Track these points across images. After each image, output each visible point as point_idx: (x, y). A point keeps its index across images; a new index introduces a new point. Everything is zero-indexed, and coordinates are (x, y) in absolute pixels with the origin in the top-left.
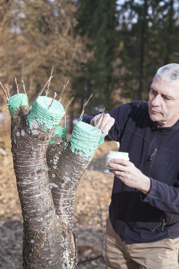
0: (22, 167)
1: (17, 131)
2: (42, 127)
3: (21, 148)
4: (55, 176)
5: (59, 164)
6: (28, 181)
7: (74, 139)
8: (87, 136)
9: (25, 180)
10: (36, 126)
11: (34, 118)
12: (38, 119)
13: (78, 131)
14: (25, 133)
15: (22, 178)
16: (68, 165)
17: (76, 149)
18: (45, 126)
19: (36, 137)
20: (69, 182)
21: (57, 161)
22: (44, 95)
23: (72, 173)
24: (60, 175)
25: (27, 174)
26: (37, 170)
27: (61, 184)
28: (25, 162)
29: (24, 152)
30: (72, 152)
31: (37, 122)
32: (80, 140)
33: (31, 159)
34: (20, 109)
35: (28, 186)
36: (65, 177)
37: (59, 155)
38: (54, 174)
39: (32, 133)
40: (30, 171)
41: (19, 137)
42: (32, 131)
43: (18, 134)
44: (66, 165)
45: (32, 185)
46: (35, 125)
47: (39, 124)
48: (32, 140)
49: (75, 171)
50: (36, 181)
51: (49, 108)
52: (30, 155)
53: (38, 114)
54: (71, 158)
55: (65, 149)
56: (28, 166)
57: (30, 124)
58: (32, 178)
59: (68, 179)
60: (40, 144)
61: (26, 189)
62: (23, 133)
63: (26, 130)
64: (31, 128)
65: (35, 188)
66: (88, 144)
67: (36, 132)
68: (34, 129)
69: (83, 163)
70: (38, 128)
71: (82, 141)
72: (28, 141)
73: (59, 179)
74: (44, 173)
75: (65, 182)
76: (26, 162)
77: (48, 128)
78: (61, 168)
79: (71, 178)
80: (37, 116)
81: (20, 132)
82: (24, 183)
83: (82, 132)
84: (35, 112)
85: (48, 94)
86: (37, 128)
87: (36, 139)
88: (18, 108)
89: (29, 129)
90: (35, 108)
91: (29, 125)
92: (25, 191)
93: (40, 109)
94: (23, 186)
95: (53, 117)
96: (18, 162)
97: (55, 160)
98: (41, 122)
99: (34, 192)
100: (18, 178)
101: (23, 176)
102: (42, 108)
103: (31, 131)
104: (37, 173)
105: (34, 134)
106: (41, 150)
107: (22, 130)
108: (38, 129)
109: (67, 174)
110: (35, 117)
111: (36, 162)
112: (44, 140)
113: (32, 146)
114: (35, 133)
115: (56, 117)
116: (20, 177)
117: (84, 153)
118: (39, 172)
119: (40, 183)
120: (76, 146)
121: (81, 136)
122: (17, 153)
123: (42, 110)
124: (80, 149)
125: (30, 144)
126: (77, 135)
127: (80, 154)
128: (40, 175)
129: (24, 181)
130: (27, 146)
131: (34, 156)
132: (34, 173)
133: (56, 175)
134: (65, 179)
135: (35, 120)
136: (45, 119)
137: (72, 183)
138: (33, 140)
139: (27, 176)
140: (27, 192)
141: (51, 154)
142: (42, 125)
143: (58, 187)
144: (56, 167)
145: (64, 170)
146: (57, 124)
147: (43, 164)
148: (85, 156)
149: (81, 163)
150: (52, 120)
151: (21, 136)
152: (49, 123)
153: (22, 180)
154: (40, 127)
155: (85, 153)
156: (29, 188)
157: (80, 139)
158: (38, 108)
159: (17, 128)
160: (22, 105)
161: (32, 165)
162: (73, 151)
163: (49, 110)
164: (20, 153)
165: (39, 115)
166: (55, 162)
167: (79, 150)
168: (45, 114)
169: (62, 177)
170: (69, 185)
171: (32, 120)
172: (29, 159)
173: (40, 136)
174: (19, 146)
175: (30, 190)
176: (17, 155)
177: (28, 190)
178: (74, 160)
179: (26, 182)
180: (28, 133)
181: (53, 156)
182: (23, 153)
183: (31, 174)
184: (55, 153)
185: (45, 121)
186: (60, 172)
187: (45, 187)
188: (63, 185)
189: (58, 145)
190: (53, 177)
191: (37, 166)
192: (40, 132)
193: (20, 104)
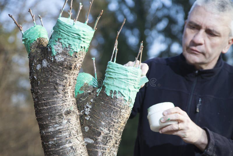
0: (46, 108)
1: (37, 64)
2: (68, 49)
3: (44, 83)
4: (88, 129)
5: (92, 113)
6: (55, 126)
7: (109, 79)
8: (124, 72)
9: (51, 125)
10: (61, 50)
11: (57, 40)
12: (62, 41)
13: (113, 68)
14: (47, 62)
15: (47, 122)
16: (104, 112)
17: (112, 91)
18: (71, 48)
19: (61, 64)
20: (107, 134)
21: (89, 110)
22: (67, 17)
23: (109, 123)
24: (95, 126)
25: (53, 117)
26: (65, 110)
27: (97, 137)
28: (49, 101)
29: (48, 87)
30: (107, 96)
31: (61, 44)
32: (116, 79)
33: (57, 96)
34: (39, 41)
35: (55, 133)
36: (102, 128)
37: (91, 102)
38: (87, 127)
39: (55, 60)
40: (57, 113)
41: (40, 71)
42: (56, 58)
43: (39, 67)
44: (101, 113)
45: (61, 130)
46: (59, 48)
47: (64, 46)
48: (56, 69)
49: (114, 120)
50: (65, 126)
51: (74, 24)
52: (56, 91)
53: (61, 33)
54: (107, 103)
55: (98, 95)
56: (54, 106)
57: (52, 49)
58: (60, 122)
59: (106, 131)
60: (66, 75)
61: (53, 138)
62: (45, 63)
63: (49, 58)
64: (54, 54)
65: (65, 134)
66: (127, 82)
67: (61, 57)
68: (58, 54)
69: (122, 109)
70: (63, 52)
71: (119, 79)
72: (52, 71)
73: (93, 131)
74: (74, 116)
75: (102, 134)
76: (51, 100)
77: (76, 51)
78: (95, 117)
79: (109, 129)
80: (60, 37)
81: (41, 64)
82: (50, 130)
83: (118, 68)
84: (57, 32)
85: (71, 16)
86: (61, 52)
87: (61, 68)
88: (36, 40)
89: (52, 55)
90: (57, 28)
91: (51, 51)
92: (53, 141)
93: (63, 27)
94: (50, 134)
95: (80, 34)
96: (40, 103)
97: (86, 110)
98: (66, 43)
99: (64, 141)
100: (42, 125)
101: (48, 120)
102: (66, 25)
103: (54, 57)
104: (66, 115)
105: (58, 60)
106: (68, 84)
107: (43, 61)
108: (64, 54)
109: (103, 123)
110: (58, 38)
111: (63, 100)
112: (71, 69)
113: (57, 78)
114: (60, 59)
115: (84, 35)
116: (45, 123)
117: (122, 95)
118: (68, 113)
119: (71, 128)
120: (111, 87)
121: (116, 74)
122: (39, 91)
123: (65, 28)
124: (117, 90)
125: (55, 76)
126: (111, 73)
127: (118, 96)
128: (69, 117)
129: (50, 127)
130: (51, 79)
131: (60, 91)
132: (61, 115)
133: (90, 127)
134: (101, 130)
135: (59, 42)
136: (70, 38)
137: (111, 136)
138: (58, 69)
139: (53, 119)
140: (54, 141)
141: (81, 105)
142: (67, 47)
143: (94, 142)
144: (89, 117)
145: (99, 119)
146: (85, 46)
147: (72, 104)
148: (124, 98)
149: (119, 107)
150: (79, 39)
151: (43, 68)
152: (76, 43)
153: (47, 126)
154: (65, 50)
155: (124, 95)
156: (57, 136)
157: (116, 77)
158: (61, 27)
159: (37, 61)
160: (41, 37)
161: (58, 104)
162: (109, 94)
163: (75, 26)
164: (43, 91)
165: (63, 34)
166: (87, 111)
167: (115, 91)
168: (70, 32)
169: (98, 128)
170: (108, 138)
171: (55, 44)
172: (55, 96)
173: (66, 63)
174: (41, 82)
175: (59, 138)
176: (39, 94)
177: (55, 139)
178: (111, 105)
179: (53, 127)
180: (52, 61)
181: (84, 105)
182: (47, 89)
183: (59, 115)
184: (86, 102)
185: (71, 41)
186: (94, 122)
187: (78, 134)
188: (100, 139)
189: (90, 93)
190: (86, 131)
191: (65, 106)
192: (65, 57)
193: (38, 36)
